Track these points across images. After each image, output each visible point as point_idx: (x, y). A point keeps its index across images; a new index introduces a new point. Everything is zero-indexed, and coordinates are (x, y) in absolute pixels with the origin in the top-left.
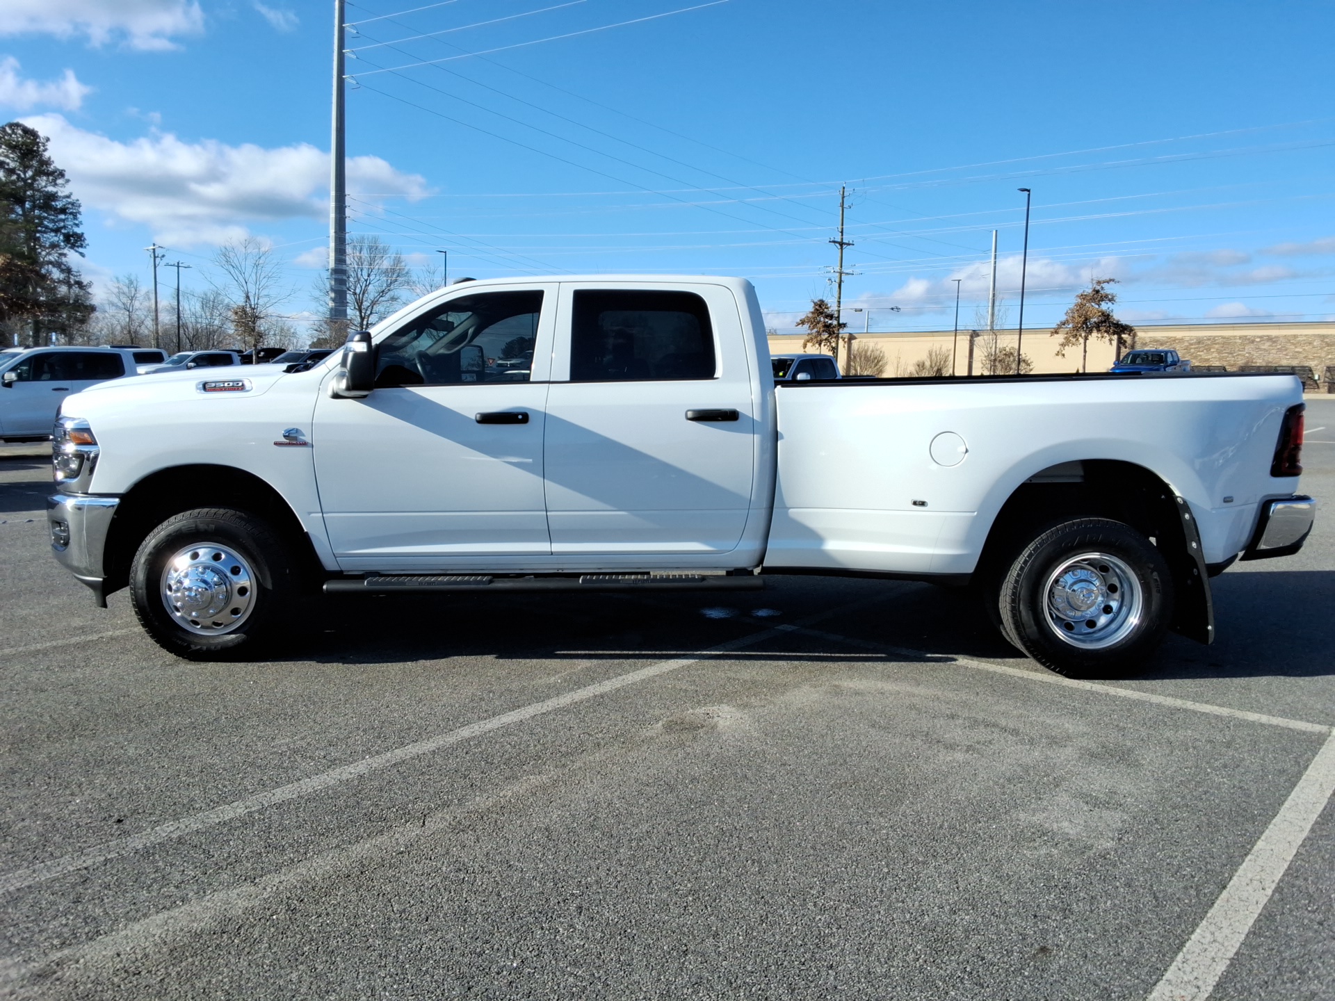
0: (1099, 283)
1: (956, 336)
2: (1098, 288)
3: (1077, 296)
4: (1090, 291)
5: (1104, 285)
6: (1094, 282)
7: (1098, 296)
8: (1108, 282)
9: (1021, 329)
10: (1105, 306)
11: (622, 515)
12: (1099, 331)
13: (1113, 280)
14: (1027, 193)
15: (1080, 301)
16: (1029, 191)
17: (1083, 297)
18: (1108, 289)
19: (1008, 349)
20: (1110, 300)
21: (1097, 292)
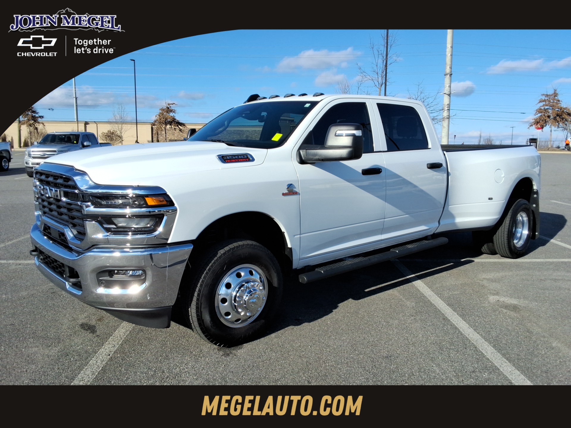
0: (169, 104)
1: (78, 124)
2: (169, 106)
3: (160, 109)
4: (166, 107)
5: (171, 105)
6: (167, 104)
7: (169, 110)
8: (172, 104)
9: (137, 122)
10: (172, 114)
11: (406, 217)
12: (171, 125)
13: (174, 104)
14: (133, 61)
15: (161, 111)
16: (134, 61)
17: (162, 110)
18: (173, 107)
19: (112, 131)
20: (174, 112)
21: (168, 108)
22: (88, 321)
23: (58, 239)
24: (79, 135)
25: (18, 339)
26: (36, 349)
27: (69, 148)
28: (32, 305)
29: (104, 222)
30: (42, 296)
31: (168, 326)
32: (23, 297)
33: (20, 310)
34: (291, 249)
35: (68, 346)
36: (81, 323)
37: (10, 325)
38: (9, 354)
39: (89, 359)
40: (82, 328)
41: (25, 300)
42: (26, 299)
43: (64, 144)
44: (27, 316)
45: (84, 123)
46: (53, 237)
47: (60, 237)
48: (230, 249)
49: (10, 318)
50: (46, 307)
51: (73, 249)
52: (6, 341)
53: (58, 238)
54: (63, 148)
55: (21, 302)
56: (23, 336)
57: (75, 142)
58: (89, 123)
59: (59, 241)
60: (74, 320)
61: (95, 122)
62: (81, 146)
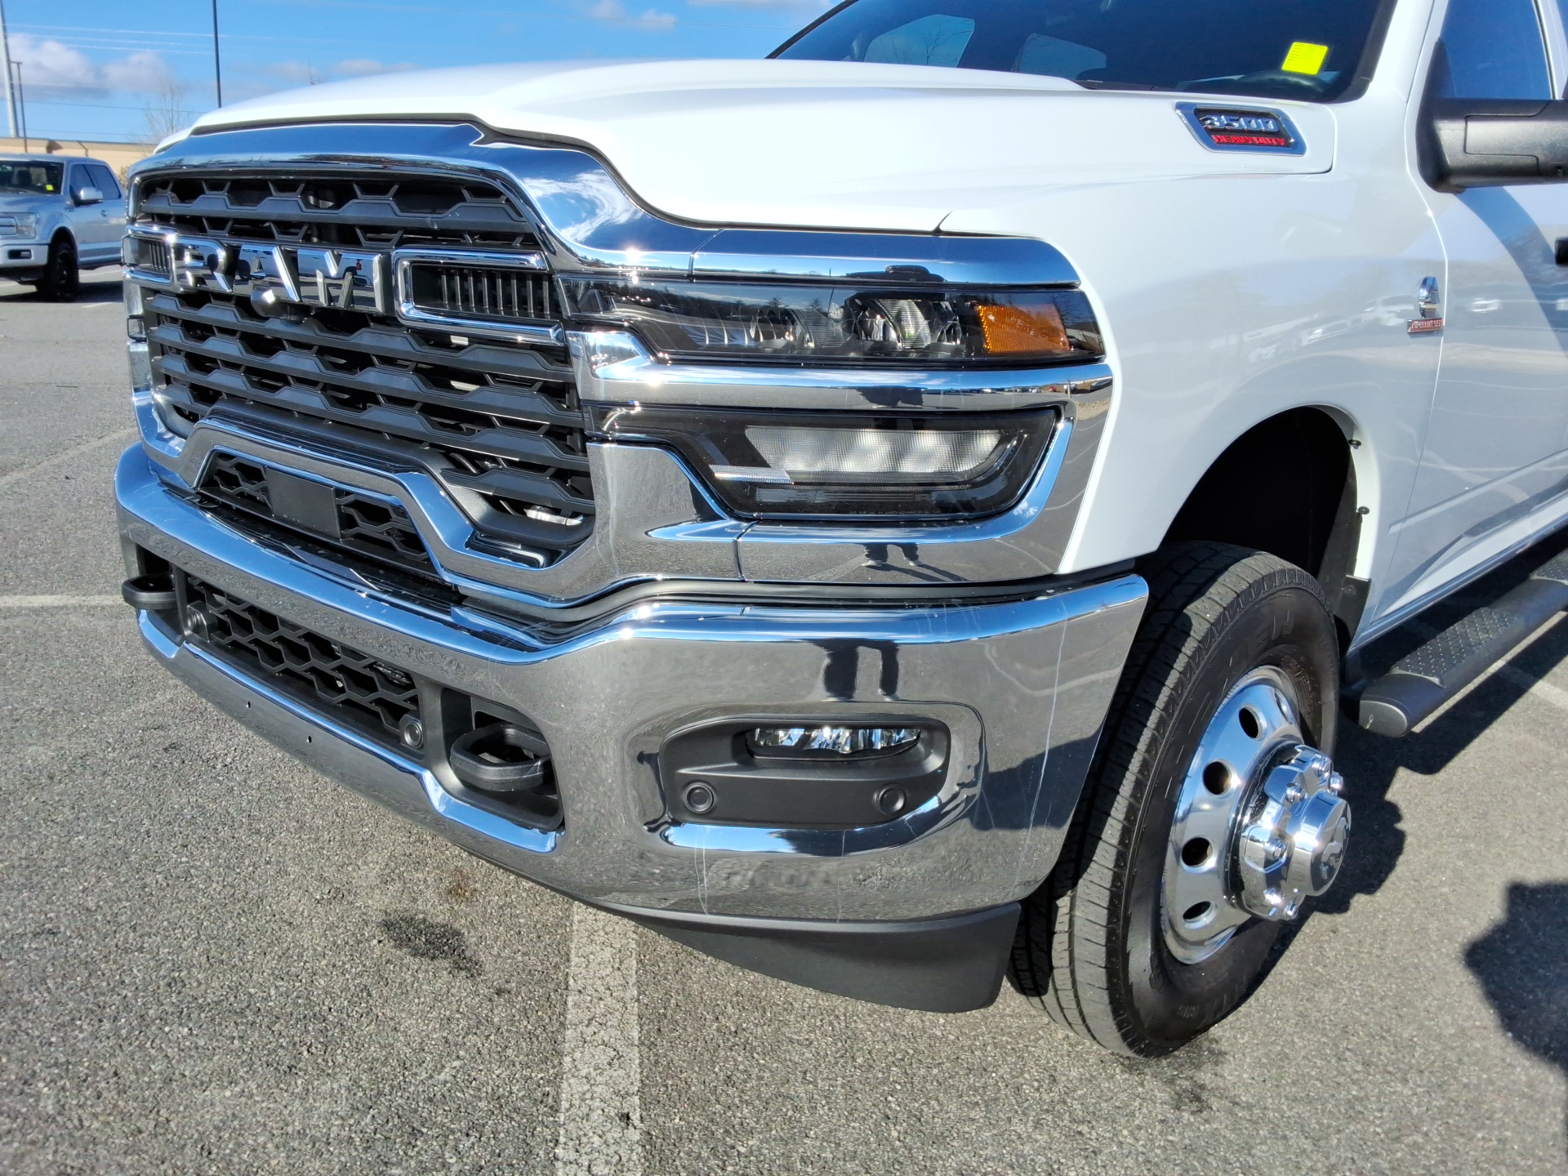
1: (26, 146)
22: (406, 903)
23: (337, 539)
24: (62, 165)
25: (106, 1025)
26: (228, 1093)
27: (30, 205)
28: (101, 812)
29: (711, 448)
30: (129, 763)
31: (989, 999)
32: (45, 773)
33: (55, 845)
34: (1363, 587)
35: (384, 1064)
36: (381, 917)
37: (36, 935)
38: (94, 1141)
39: (541, 1153)
40: (399, 947)
41: (58, 788)
42: (60, 782)
43: (12, 191)
44: (99, 879)
45: (46, 143)
46: (277, 518)
47: (347, 522)
48: (1238, 595)
49: (20, 892)
50: (169, 823)
51: (465, 597)
52: (50, 1044)
53: (336, 529)
54: (10, 204)
55: (45, 796)
56: (127, 1008)
57: (50, 187)
58: (61, 144)
59: (341, 544)
60: (338, 895)
61: (80, 142)
62: (69, 202)
